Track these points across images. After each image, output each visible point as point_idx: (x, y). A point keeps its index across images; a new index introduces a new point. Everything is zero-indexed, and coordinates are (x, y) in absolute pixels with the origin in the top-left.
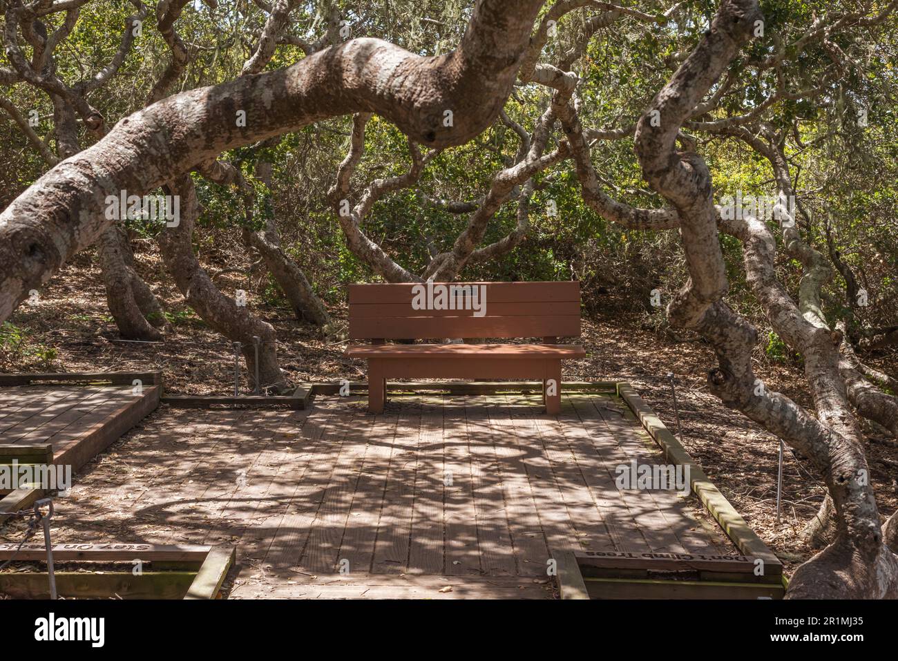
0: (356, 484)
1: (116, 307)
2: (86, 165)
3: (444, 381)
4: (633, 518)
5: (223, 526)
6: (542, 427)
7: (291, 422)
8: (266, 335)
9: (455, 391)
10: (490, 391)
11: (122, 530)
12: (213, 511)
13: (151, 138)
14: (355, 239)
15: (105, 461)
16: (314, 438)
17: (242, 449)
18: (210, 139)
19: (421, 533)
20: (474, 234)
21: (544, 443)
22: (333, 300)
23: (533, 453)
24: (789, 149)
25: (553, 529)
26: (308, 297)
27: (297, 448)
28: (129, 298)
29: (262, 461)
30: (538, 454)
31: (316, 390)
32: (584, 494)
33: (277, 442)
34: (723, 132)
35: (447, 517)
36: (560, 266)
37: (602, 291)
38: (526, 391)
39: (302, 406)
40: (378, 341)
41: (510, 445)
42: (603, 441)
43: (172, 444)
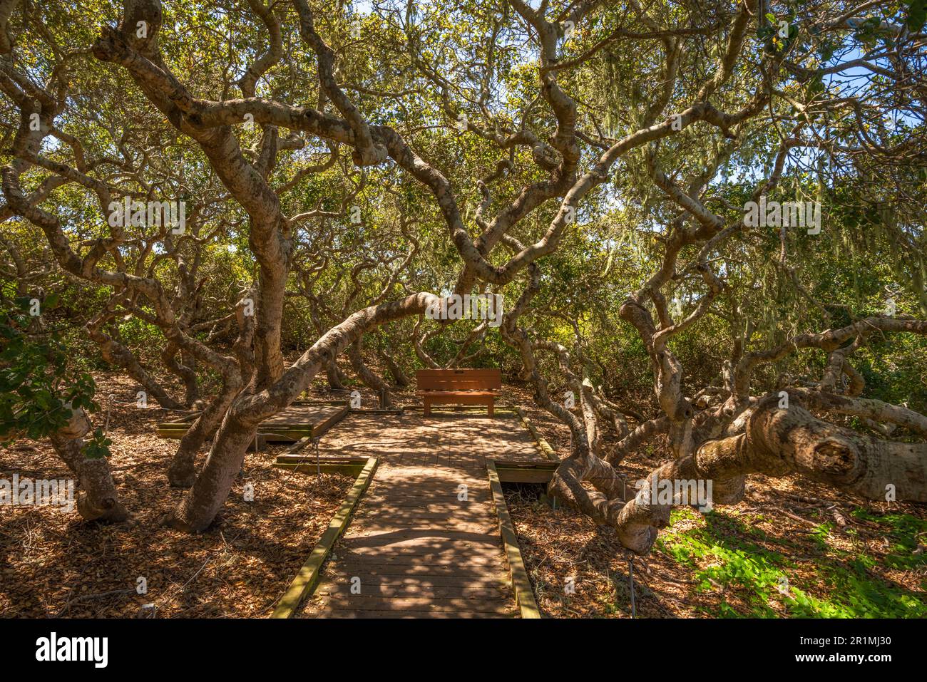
0: (421, 439)
1: (330, 379)
2: (341, 329)
3: (453, 405)
4: (520, 451)
5: (372, 451)
6: (487, 421)
7: (395, 419)
8: (386, 388)
9: (457, 409)
10: (469, 409)
11: (339, 452)
12: (370, 447)
13: (360, 321)
14: (420, 353)
15: (330, 431)
16: (404, 424)
17: (380, 428)
18: (377, 321)
19: (442, 454)
20: (463, 351)
21: (489, 426)
22: (411, 376)
23: (483, 429)
24: (580, 321)
25: (487, 454)
26: (401, 375)
27: (399, 428)
28: (335, 375)
29: (387, 432)
30: (486, 430)
31: (405, 408)
32: (504, 443)
33: (393, 425)
34: (556, 314)
35: (452, 450)
36: (497, 364)
37: (515, 375)
38: (482, 409)
39: (399, 413)
40: (427, 390)
41: (476, 427)
42: (510, 426)
43: (354, 426)
